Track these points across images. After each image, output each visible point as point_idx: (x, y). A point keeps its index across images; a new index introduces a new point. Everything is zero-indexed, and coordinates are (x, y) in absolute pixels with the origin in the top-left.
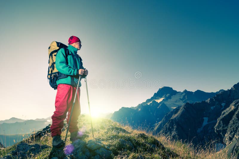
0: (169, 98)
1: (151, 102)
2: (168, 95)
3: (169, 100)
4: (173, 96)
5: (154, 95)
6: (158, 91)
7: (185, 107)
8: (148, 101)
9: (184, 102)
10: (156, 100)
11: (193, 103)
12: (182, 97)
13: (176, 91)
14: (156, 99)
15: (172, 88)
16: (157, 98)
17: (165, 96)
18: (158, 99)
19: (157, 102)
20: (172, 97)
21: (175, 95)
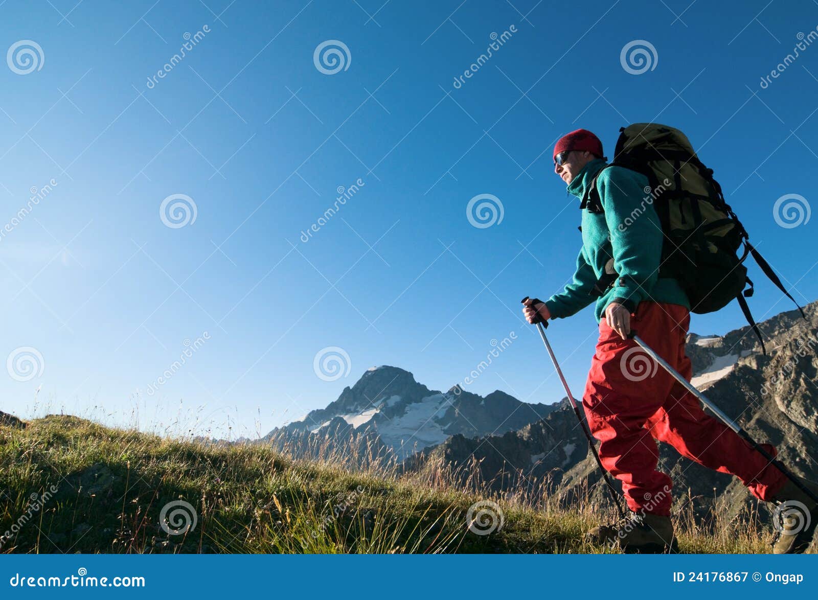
0: (398, 410)
1: (327, 424)
2: (394, 399)
3: (396, 419)
4: (413, 404)
5: (342, 396)
6: (359, 382)
7: (449, 451)
8: (316, 416)
9: (445, 432)
10: (346, 418)
11: (477, 437)
12: (441, 413)
13: (424, 387)
14: (348, 412)
15: (411, 375)
16: (352, 408)
17: (385, 401)
18: (356, 412)
19: (349, 423)
20: (407, 409)
21: (421, 401)
